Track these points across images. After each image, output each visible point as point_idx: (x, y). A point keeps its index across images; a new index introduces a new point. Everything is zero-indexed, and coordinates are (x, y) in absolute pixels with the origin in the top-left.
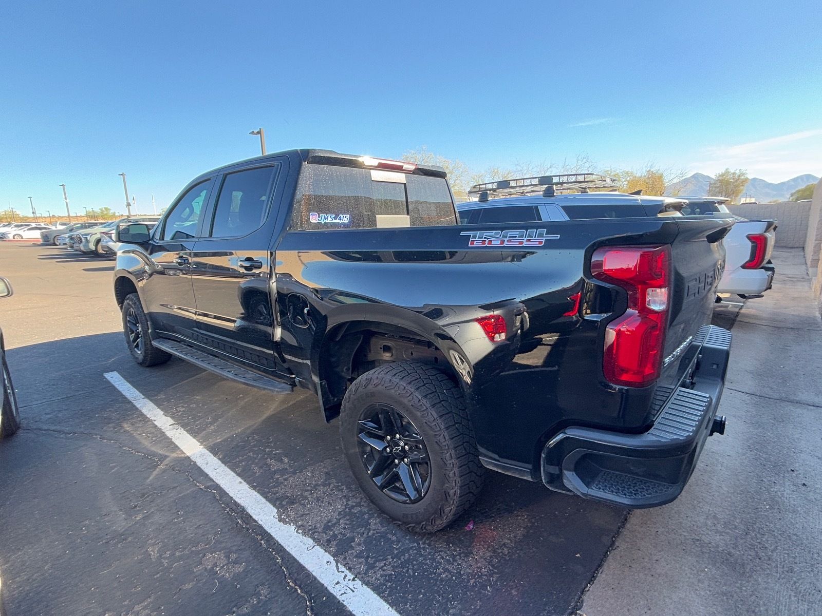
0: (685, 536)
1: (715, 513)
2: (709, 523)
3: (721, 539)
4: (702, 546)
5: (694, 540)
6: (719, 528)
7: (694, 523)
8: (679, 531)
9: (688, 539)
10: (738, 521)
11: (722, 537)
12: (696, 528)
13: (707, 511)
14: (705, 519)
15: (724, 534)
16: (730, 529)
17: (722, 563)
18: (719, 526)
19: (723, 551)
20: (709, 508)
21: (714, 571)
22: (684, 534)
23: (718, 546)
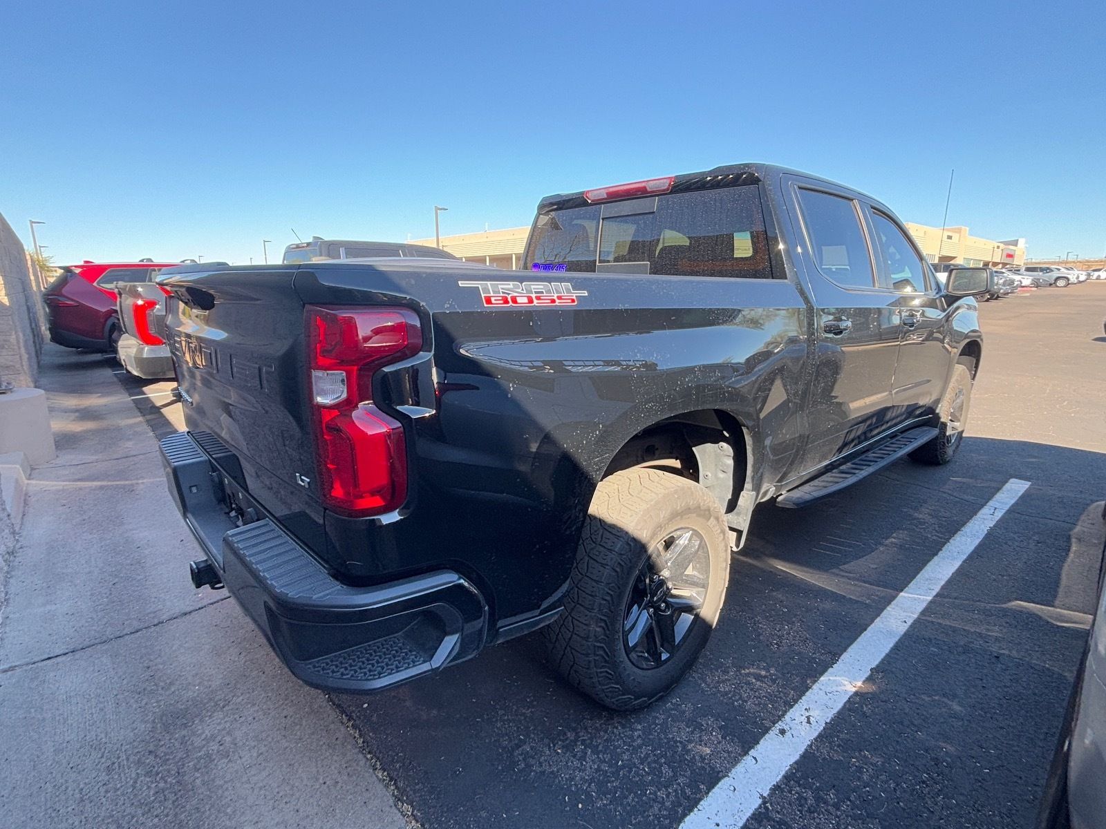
0: (238, 697)
1: (230, 761)
2: (228, 739)
3: (203, 733)
4: (216, 704)
5: (227, 702)
6: (214, 747)
7: (242, 719)
8: (248, 695)
9: (233, 697)
10: (198, 782)
11: (203, 736)
12: (235, 716)
13: (242, 754)
14: (236, 738)
15: (204, 742)
16: (201, 758)
17: (187, 709)
18: (215, 748)
19: (193, 722)
20: (244, 760)
21: (190, 693)
22: (241, 698)
23: (202, 721)
